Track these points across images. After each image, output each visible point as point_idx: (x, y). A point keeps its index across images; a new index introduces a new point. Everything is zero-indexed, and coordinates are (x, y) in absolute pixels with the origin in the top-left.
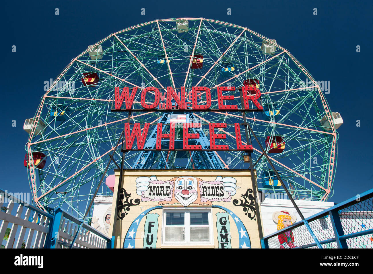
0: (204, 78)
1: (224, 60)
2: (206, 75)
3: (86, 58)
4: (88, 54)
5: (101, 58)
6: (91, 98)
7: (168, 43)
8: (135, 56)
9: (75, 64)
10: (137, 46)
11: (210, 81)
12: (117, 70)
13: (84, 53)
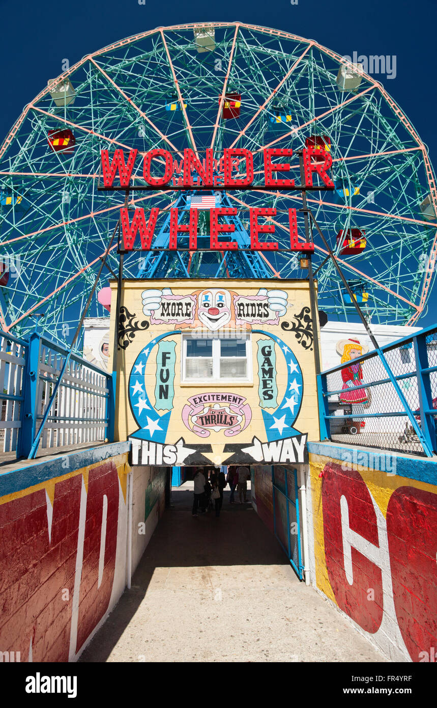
0: (243, 135)
1: (275, 102)
2: (246, 128)
3: (47, 104)
4: (49, 96)
5: (72, 102)
6: (64, 173)
7: (183, 73)
8: (128, 99)
9: (30, 115)
10: (130, 80)
11: (252, 140)
12: (101, 123)
13: (43, 93)
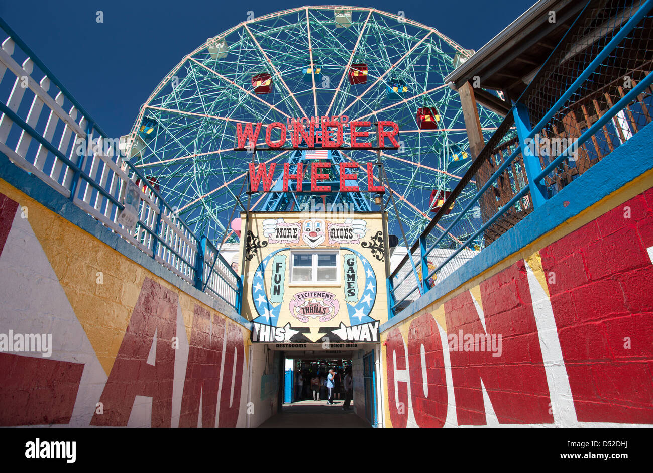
0: (359, 100)
1: (394, 75)
2: (362, 96)
3: (204, 57)
4: (206, 51)
5: (225, 56)
6: (204, 114)
7: (319, 43)
8: (268, 59)
9: (187, 64)
10: (274, 44)
11: (367, 106)
12: (243, 76)
13: (201, 48)
